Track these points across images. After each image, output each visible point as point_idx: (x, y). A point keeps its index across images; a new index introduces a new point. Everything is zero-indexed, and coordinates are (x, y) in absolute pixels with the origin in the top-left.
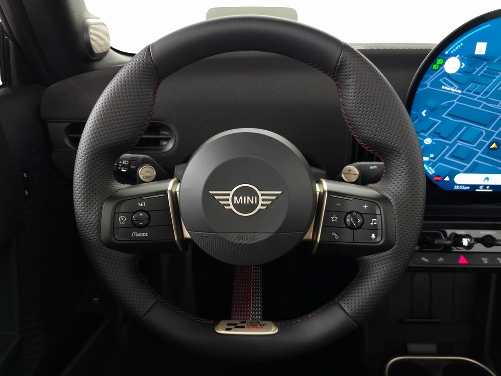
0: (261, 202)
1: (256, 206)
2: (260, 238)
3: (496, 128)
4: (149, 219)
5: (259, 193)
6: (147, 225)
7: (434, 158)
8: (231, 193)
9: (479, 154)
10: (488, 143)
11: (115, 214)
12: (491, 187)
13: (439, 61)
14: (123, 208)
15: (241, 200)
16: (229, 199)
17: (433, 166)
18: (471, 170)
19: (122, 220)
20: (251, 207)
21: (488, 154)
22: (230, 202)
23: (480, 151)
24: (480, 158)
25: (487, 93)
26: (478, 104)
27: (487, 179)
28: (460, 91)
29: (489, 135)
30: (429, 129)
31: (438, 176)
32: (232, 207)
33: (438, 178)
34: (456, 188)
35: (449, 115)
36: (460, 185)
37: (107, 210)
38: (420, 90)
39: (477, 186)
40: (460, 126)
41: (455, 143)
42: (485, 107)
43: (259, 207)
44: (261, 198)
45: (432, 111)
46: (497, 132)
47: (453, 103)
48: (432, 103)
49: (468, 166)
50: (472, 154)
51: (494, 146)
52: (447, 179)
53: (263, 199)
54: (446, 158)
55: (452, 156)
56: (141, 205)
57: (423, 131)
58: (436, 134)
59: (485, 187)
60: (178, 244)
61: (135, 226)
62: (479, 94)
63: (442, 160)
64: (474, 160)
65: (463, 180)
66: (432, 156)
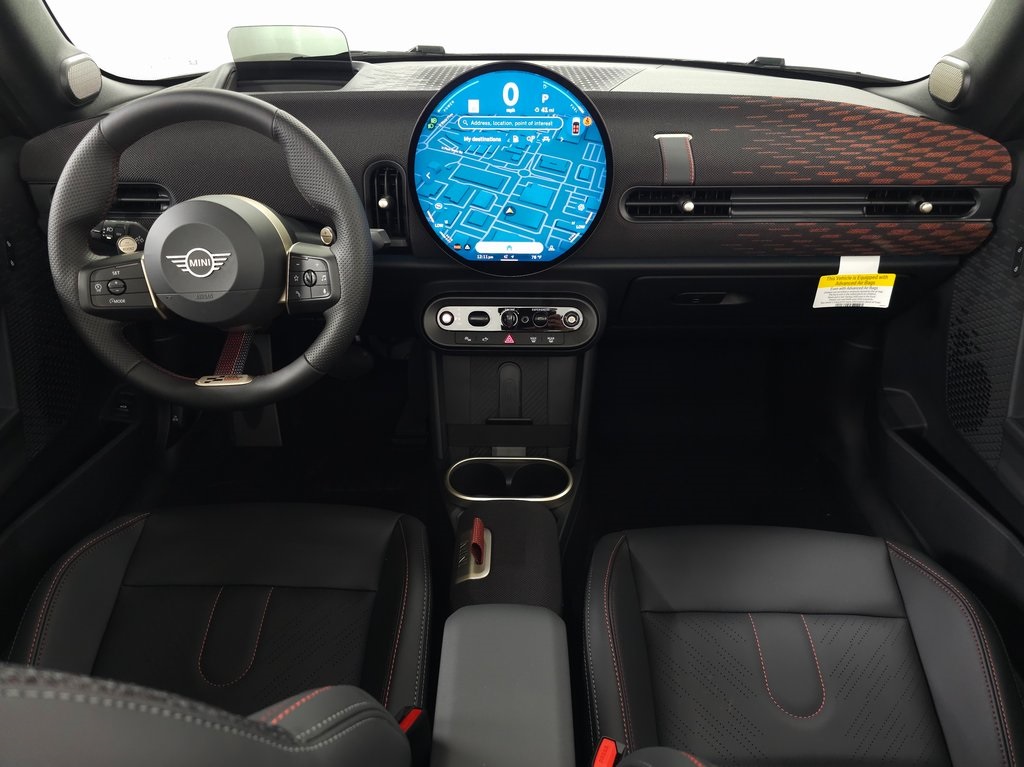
0: (214, 264)
1: (209, 268)
2: (217, 296)
3: (508, 191)
4: (125, 286)
5: (211, 256)
6: (123, 293)
7: (449, 225)
8: (187, 257)
9: (496, 220)
10: (503, 207)
11: (90, 283)
12: (516, 256)
13: (433, 120)
14: (98, 275)
15: (195, 263)
16: (185, 262)
17: (450, 234)
18: (491, 238)
19: (98, 287)
20: (206, 269)
21: (505, 220)
22: (186, 265)
23: (497, 217)
24: (497, 224)
25: (490, 153)
26: (484, 166)
27: (509, 247)
28: (461, 152)
29: (502, 200)
30: (437, 193)
31: (457, 245)
32: (188, 270)
33: (459, 247)
34: (480, 257)
35: (454, 177)
36: (482, 254)
37: (82, 278)
38: (419, 150)
39: (502, 256)
40: (470, 190)
41: (468, 208)
42: (490, 168)
43: (213, 269)
44: (213, 260)
45: (437, 172)
46: (510, 196)
47: (457, 165)
48: (435, 165)
49: (487, 233)
50: (489, 220)
51: (509, 211)
52: (467, 247)
53: (215, 260)
54: (461, 224)
55: (468, 222)
56: (115, 273)
57: (431, 195)
58: (446, 198)
59: (509, 256)
60: (160, 312)
61: (112, 293)
62: (482, 155)
63: (458, 226)
64: (492, 226)
65: (485, 248)
66: (446, 222)
